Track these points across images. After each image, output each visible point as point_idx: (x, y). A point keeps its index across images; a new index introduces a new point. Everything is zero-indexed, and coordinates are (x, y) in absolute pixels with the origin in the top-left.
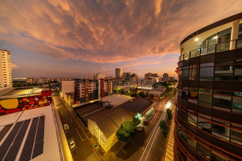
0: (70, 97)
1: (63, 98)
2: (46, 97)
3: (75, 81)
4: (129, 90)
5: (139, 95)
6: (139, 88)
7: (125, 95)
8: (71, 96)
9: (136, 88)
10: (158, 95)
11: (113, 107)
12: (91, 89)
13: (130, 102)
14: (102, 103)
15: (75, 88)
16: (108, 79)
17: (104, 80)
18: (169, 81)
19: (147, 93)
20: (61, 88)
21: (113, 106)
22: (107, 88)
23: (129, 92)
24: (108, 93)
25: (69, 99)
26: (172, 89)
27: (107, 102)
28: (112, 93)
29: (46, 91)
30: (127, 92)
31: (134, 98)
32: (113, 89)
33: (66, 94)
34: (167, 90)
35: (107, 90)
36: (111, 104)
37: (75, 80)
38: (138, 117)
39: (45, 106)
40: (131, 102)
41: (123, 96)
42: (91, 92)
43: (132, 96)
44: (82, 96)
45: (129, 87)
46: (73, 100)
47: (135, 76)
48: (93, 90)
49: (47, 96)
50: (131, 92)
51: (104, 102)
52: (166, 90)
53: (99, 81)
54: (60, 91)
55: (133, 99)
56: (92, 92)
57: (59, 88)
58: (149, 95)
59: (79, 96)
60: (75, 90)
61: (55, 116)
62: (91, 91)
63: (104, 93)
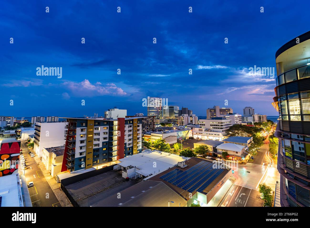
0: (54, 155)
1: (41, 158)
2: (8, 156)
3: (67, 123)
4: (176, 141)
5: (197, 152)
6: (195, 137)
7: (167, 154)
8: (57, 155)
9: (190, 138)
10: (237, 153)
11: (145, 179)
12: (98, 140)
13: (180, 167)
14: (121, 170)
15: (68, 138)
16: (133, 120)
17: (126, 121)
18: (255, 124)
19: (214, 148)
20: (37, 137)
21: (144, 177)
22: (131, 137)
23: (176, 146)
24: (132, 147)
25: (53, 161)
26: (263, 140)
27: (130, 167)
28: (140, 148)
29: (9, 143)
30: (172, 146)
31: (188, 158)
32: (143, 139)
33: (46, 149)
34: (255, 142)
35: (131, 142)
36: (139, 172)
37: (68, 121)
38: (198, 202)
39: (4, 175)
40: (182, 168)
41: (164, 154)
42: (97, 147)
43: (183, 154)
44: (81, 154)
45: (176, 135)
46: (61, 164)
47: (187, 112)
48: (103, 143)
49: (10, 155)
50: (180, 147)
51: (124, 168)
52: (253, 142)
53: (116, 123)
54: (35, 145)
55: (186, 162)
56: (101, 146)
57: (35, 137)
58: (220, 153)
59: (74, 155)
60: (67, 142)
61: (23, 197)
62: (98, 145)
63: (126, 148)
